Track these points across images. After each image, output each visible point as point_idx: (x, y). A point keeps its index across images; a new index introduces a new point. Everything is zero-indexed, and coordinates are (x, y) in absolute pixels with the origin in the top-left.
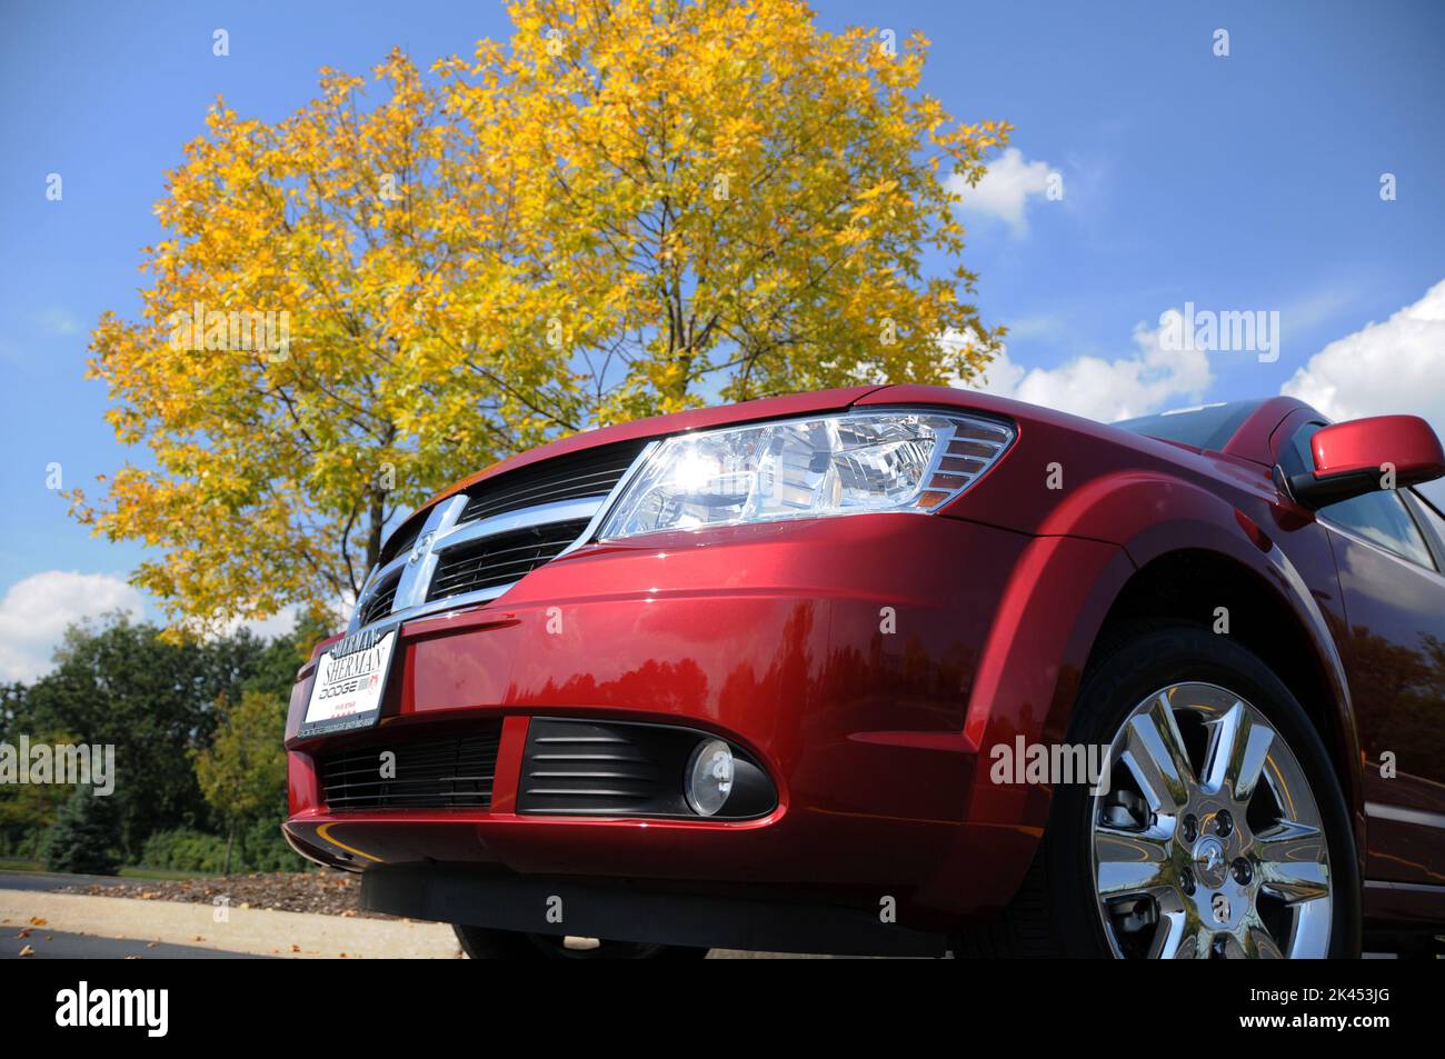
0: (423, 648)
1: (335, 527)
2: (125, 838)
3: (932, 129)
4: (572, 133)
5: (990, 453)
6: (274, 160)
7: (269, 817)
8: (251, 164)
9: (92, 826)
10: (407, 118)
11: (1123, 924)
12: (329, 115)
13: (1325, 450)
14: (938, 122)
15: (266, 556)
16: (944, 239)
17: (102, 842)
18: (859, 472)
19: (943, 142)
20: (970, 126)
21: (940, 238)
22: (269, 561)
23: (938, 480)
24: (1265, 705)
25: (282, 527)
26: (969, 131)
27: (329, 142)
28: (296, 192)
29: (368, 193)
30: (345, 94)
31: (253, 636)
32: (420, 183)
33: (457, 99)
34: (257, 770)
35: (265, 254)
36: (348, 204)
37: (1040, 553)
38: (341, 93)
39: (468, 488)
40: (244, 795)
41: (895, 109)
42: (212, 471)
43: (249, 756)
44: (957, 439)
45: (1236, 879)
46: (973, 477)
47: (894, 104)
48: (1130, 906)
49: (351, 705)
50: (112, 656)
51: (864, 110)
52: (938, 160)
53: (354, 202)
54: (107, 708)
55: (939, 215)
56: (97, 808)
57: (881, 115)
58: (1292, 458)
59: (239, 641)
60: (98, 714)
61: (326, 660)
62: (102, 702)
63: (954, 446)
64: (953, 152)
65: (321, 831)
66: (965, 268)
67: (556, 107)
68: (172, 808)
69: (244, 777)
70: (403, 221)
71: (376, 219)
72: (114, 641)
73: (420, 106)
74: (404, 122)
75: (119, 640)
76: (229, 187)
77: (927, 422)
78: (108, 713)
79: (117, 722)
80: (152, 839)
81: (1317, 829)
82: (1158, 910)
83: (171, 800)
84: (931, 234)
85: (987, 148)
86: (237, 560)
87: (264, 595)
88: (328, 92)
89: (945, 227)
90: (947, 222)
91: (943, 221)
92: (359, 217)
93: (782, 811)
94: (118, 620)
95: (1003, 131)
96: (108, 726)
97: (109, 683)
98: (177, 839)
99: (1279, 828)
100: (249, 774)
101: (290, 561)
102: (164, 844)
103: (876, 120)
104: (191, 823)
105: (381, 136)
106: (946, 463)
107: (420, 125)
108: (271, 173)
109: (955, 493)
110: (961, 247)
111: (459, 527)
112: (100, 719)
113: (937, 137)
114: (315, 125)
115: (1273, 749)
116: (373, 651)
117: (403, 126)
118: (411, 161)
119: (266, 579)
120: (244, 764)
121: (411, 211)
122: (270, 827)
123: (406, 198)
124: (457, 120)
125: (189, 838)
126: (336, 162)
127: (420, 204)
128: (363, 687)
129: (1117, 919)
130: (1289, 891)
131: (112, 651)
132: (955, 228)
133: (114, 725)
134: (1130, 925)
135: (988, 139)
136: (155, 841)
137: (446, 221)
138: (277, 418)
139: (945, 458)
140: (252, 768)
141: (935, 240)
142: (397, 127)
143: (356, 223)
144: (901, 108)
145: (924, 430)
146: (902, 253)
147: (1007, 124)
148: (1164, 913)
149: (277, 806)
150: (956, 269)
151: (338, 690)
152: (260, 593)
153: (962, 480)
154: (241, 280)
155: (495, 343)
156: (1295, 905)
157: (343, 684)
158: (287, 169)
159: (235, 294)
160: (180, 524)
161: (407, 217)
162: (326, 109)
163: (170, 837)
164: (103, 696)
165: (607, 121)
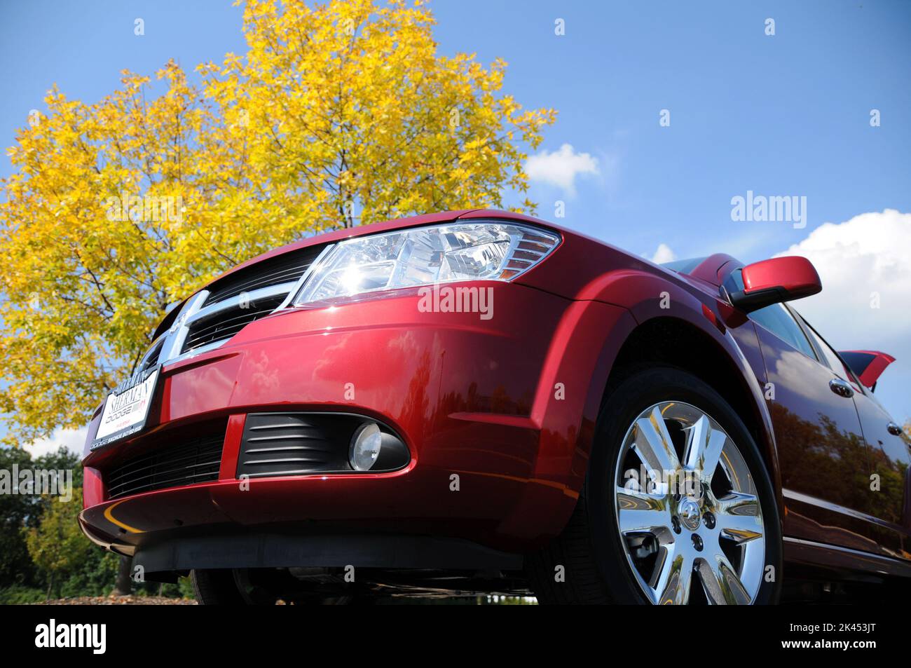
0: (176, 379)
1: (126, 368)
3: (508, 113)
4: (284, 110)
5: (545, 250)
6: (90, 127)
7: (78, 575)
8: (74, 128)
10: (178, 104)
11: (636, 553)
12: (127, 100)
13: (751, 280)
14: (513, 110)
15: (78, 386)
16: (517, 183)
18: (461, 262)
19: (515, 122)
20: (531, 111)
21: (515, 181)
22: (80, 389)
23: (512, 263)
24: (720, 419)
25: (90, 368)
26: (531, 115)
27: (126, 118)
28: (103, 147)
29: (152, 151)
30: (138, 88)
31: (70, 453)
32: (186, 147)
33: (212, 89)
34: (70, 539)
35: (83, 183)
36: (139, 157)
37: (576, 311)
38: (135, 87)
39: (209, 286)
40: (60, 557)
41: (486, 104)
42: (42, 327)
43: (64, 530)
44: (524, 240)
45: (706, 526)
46: (534, 263)
47: (486, 101)
48: (640, 541)
49: (126, 422)
51: (468, 104)
52: (513, 133)
53: (143, 155)
55: (514, 167)
57: (478, 107)
58: (731, 284)
59: (60, 456)
61: (112, 398)
63: (522, 245)
64: (521, 128)
65: (107, 514)
66: (529, 200)
67: (274, 92)
69: (61, 545)
70: (174, 169)
71: (156, 167)
73: (186, 97)
74: (176, 105)
76: (59, 142)
77: (505, 230)
81: (755, 498)
82: (658, 543)
84: (509, 179)
85: (543, 125)
86: (59, 389)
87: (77, 413)
88: (126, 86)
89: (517, 175)
90: (519, 171)
91: (516, 171)
92: (145, 167)
93: (414, 462)
95: (552, 114)
99: (732, 496)
100: (65, 542)
101: (95, 390)
103: (475, 110)
104: (22, 581)
105: (161, 114)
106: (517, 254)
107: (185, 109)
108: (88, 136)
109: (522, 271)
110: (527, 188)
111: (202, 309)
113: (512, 119)
114: (116, 107)
115: (726, 447)
116: (143, 385)
117: (175, 108)
118: (180, 132)
119: (79, 401)
120: (62, 537)
121: (180, 163)
122: (78, 581)
123: (177, 156)
124: (209, 107)
125: (20, 591)
126: (131, 129)
127: (185, 159)
128: (135, 409)
129: (633, 550)
130: (738, 535)
132: (523, 176)
134: (641, 553)
135: (543, 119)
137: (202, 167)
138: (88, 293)
139: (516, 251)
140: (66, 538)
141: (512, 183)
142: (172, 109)
143: (144, 171)
144: (490, 103)
145: (503, 235)
146: (491, 190)
147: (554, 110)
148: (661, 545)
149: (84, 567)
150: (524, 201)
151: (118, 415)
152: (75, 412)
153: (527, 265)
154: (66, 199)
155: (233, 238)
156: (742, 544)
157: (121, 410)
158: (99, 134)
159: (62, 209)
160: (20, 362)
161: (177, 167)
162: (125, 97)
165: (305, 101)
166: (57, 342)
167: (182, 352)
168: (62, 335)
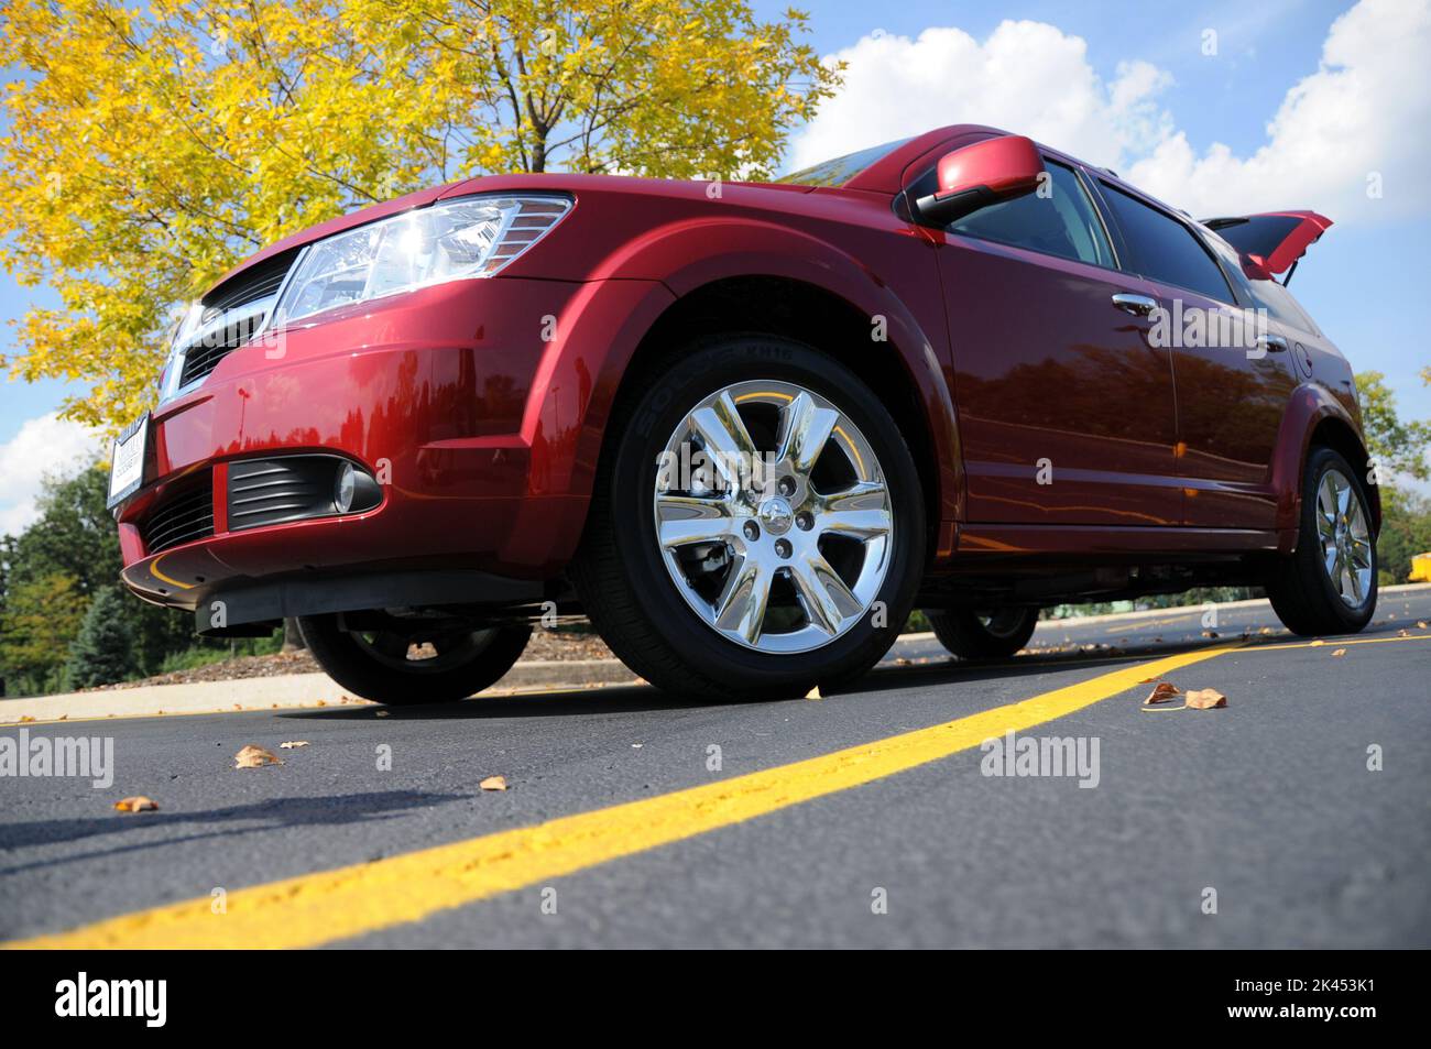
2: (141, 664)
5: (549, 222)
9: (105, 656)
17: (117, 669)
23: (502, 249)
42: (108, 304)
44: (521, 215)
46: (530, 245)
50: (92, 496)
54: (97, 547)
56: (106, 639)
60: (90, 554)
62: (91, 541)
63: (518, 222)
65: (154, 570)
68: (180, 631)
72: (91, 482)
75: (96, 480)
78: (100, 551)
79: (110, 558)
80: (166, 662)
81: (881, 486)
83: (177, 623)
94: (91, 461)
96: (102, 563)
97: (95, 522)
98: (190, 658)
102: (180, 664)
104: (201, 642)
106: (510, 235)
109: (513, 258)
112: (93, 557)
116: (138, 435)
125: (202, 655)
128: (134, 463)
131: (91, 491)
133: (108, 562)
136: (170, 663)
139: (510, 232)
160: (91, 357)
163: (183, 657)
164: (93, 536)
166: (130, 328)
167: (181, 387)
168: (134, 317)
